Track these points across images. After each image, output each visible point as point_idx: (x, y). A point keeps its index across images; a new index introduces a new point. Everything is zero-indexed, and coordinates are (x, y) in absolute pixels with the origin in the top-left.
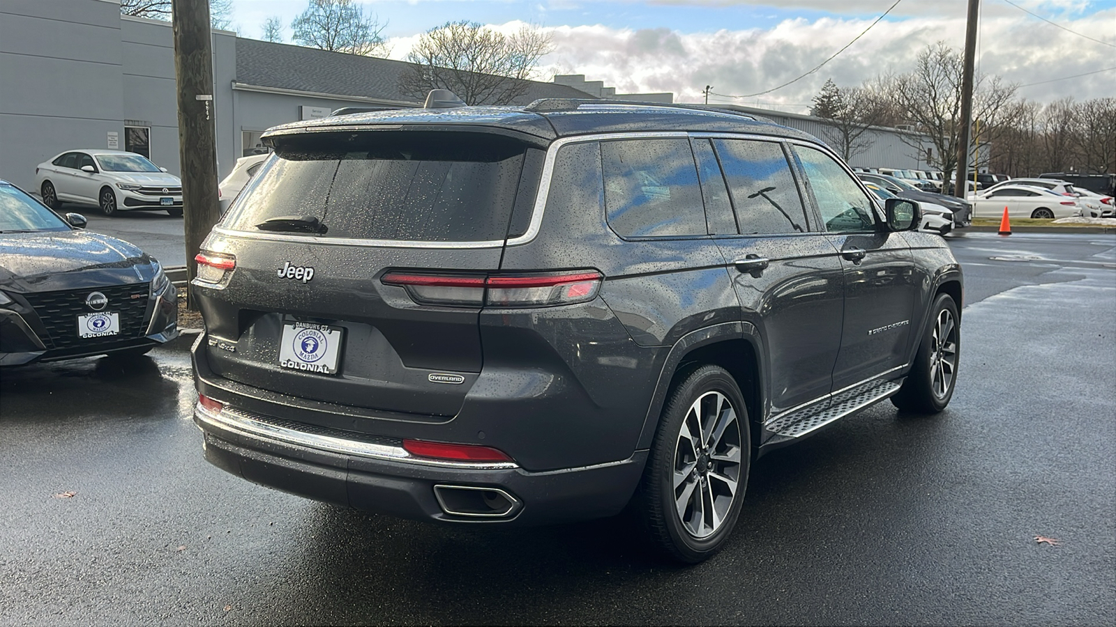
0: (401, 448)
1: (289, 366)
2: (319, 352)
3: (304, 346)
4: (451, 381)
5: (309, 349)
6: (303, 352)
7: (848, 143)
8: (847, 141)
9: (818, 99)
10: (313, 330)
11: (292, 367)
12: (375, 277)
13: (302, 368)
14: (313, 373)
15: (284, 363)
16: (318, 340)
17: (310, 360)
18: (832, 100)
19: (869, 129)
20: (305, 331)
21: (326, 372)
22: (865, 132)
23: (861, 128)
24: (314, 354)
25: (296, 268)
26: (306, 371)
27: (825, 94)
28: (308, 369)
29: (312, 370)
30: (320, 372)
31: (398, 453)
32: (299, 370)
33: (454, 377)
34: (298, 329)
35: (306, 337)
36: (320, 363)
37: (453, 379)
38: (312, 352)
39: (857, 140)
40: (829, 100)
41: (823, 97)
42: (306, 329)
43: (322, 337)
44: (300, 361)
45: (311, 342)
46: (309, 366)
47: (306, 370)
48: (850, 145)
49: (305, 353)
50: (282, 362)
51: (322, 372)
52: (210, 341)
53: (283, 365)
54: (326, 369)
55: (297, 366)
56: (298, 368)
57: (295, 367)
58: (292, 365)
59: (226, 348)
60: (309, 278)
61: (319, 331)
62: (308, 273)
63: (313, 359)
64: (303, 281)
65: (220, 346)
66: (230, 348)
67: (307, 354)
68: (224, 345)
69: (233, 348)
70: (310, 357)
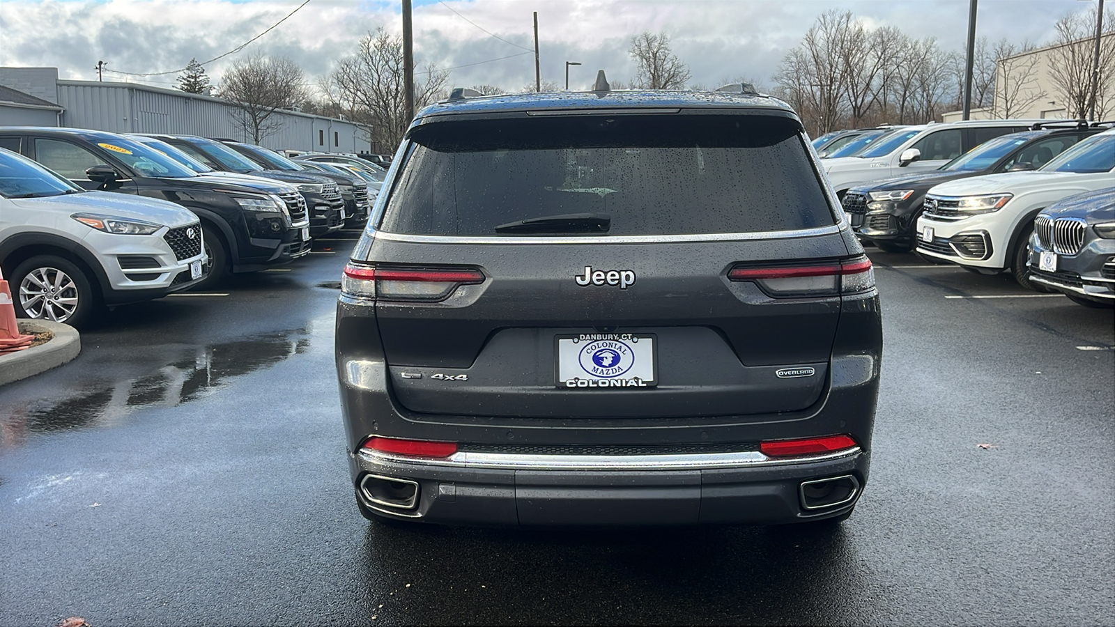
0: (758, 452)
1: (580, 385)
4: (802, 374)
6: (597, 367)
7: (257, 126)
8: (256, 122)
9: (183, 78)
10: (607, 342)
11: (586, 385)
12: (722, 273)
13: (601, 385)
14: (622, 388)
15: (571, 383)
16: (618, 351)
17: (611, 375)
18: (198, 80)
19: (275, 112)
20: (595, 344)
21: (640, 385)
22: (271, 114)
23: (266, 111)
24: (616, 367)
25: (606, 273)
26: (609, 388)
27: (191, 74)
28: (612, 385)
29: (619, 385)
30: (632, 386)
31: (756, 458)
32: (598, 388)
33: (804, 369)
34: (582, 343)
35: (597, 349)
36: (626, 377)
37: (804, 372)
38: (611, 365)
39: (265, 122)
40: (196, 80)
41: (189, 77)
42: (596, 341)
43: (624, 347)
44: (595, 378)
45: (608, 355)
46: (612, 382)
47: (609, 386)
48: (259, 127)
49: (601, 368)
50: (565, 383)
51: (636, 385)
52: (403, 374)
53: (568, 385)
54: (640, 381)
55: (593, 383)
56: (595, 385)
57: (591, 385)
58: (583, 383)
59: (448, 377)
60: (629, 283)
61: (617, 341)
62: (626, 278)
63: (618, 373)
64: (623, 286)
65: (433, 377)
66: (457, 378)
67: (604, 369)
68: (441, 375)
69: (465, 376)
70: (610, 371)
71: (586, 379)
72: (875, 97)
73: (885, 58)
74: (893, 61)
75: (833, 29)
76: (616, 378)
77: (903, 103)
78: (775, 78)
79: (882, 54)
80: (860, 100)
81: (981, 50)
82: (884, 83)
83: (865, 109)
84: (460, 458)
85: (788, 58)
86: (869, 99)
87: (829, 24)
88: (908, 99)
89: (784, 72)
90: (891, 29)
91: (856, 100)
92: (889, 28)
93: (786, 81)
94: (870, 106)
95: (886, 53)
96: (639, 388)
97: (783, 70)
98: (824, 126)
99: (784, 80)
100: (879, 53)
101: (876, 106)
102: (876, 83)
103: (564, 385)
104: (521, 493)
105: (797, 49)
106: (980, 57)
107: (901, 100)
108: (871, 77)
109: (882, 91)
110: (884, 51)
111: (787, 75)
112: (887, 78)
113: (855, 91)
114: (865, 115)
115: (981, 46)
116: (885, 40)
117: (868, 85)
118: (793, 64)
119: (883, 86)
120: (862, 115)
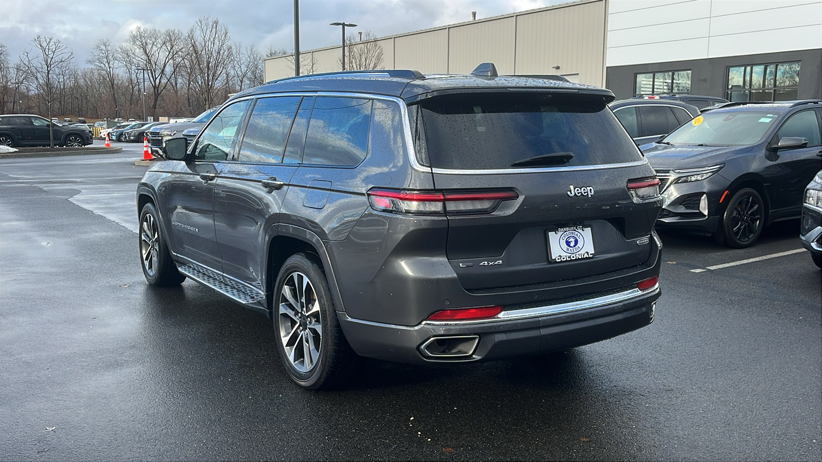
1: (563, 260)
2: (580, 245)
3: (568, 243)
4: (645, 242)
5: (572, 244)
6: (568, 248)
10: (571, 232)
11: (565, 260)
13: (572, 259)
14: (582, 259)
15: (558, 259)
16: (576, 237)
17: (575, 252)
20: (565, 233)
21: (590, 256)
24: (577, 247)
25: (581, 189)
26: (576, 260)
28: (577, 258)
29: (580, 257)
30: (586, 257)
33: (645, 240)
34: (560, 234)
35: (567, 237)
36: (582, 252)
38: (574, 246)
42: (566, 232)
43: (579, 234)
44: (569, 255)
45: (572, 240)
46: (577, 255)
49: (570, 248)
50: (555, 259)
51: (588, 256)
52: (461, 264)
53: (557, 261)
54: (589, 254)
55: (569, 258)
56: (570, 259)
57: (568, 259)
58: (564, 258)
59: (491, 264)
60: (592, 194)
61: (575, 231)
62: (590, 191)
63: (578, 250)
64: (590, 196)
65: (481, 264)
66: (496, 263)
67: (572, 248)
68: (486, 262)
69: (501, 261)
70: (575, 250)
71: (565, 256)
72: (169, 81)
73: (173, 52)
74: (179, 55)
75: (208, 31)
76: (578, 253)
77: (189, 85)
78: (89, 61)
79: (171, 49)
80: (158, 81)
81: (238, 51)
82: (174, 70)
83: (162, 88)
84: (503, 315)
85: (98, 47)
86: (164, 81)
87: (204, 27)
88: (192, 83)
89: (96, 57)
90: (176, 31)
91: (155, 82)
92: (174, 30)
93: (99, 64)
94: (165, 86)
95: (174, 48)
96: (590, 258)
97: (96, 56)
98: (205, 100)
99: (96, 63)
100: (169, 49)
101: (169, 87)
102: (169, 69)
103: (555, 261)
104: (544, 332)
105: (106, 40)
106: (238, 56)
107: (188, 82)
108: (165, 67)
109: (173, 76)
110: (172, 47)
111: (98, 59)
112: (176, 67)
113: (154, 75)
114: (162, 92)
115: (238, 48)
116: (173, 38)
117: (163, 71)
118: (103, 52)
119: (174, 72)
120: (160, 93)
